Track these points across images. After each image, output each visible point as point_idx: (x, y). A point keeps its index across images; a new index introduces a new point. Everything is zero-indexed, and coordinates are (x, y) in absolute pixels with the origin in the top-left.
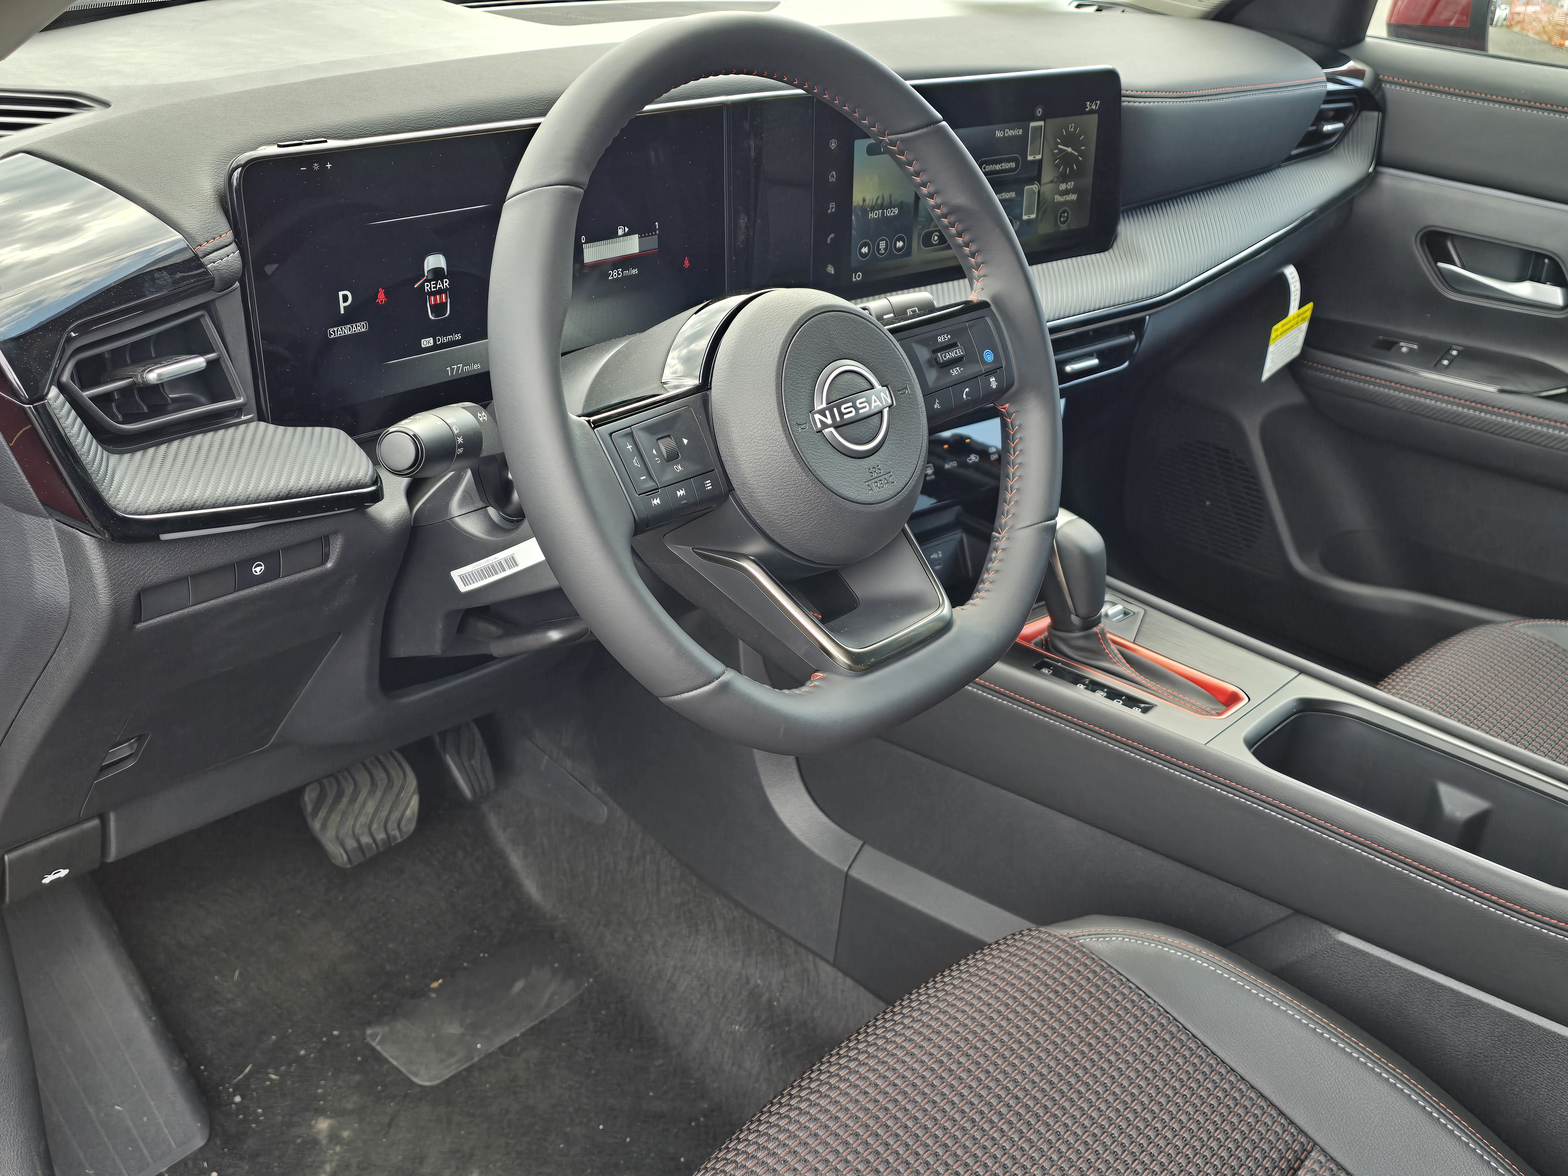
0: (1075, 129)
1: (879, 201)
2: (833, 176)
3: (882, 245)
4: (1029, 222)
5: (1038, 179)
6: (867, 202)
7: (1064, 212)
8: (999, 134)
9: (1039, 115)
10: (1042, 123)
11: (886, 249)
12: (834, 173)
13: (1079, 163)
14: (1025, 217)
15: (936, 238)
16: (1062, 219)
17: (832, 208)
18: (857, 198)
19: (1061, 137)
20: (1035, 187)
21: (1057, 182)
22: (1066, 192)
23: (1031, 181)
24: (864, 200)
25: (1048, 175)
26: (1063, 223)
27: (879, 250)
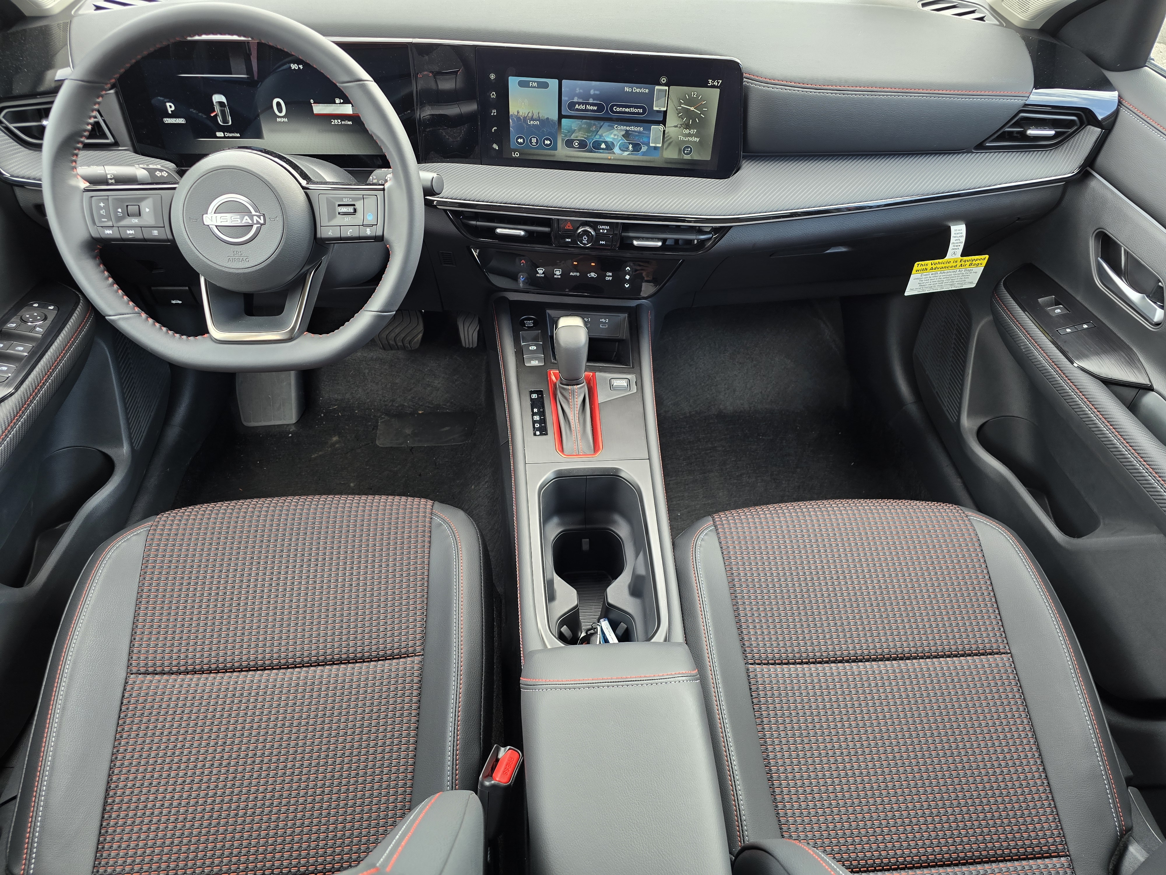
0: (698, 96)
1: (530, 115)
2: (493, 95)
3: (534, 140)
4: (655, 148)
5: (664, 122)
6: (521, 113)
7: (688, 147)
8: (627, 89)
9: (664, 82)
10: (667, 88)
11: (537, 143)
12: (494, 93)
13: (700, 118)
14: (651, 145)
15: (576, 144)
16: (686, 152)
17: (494, 113)
18: (513, 109)
19: (684, 99)
20: (661, 127)
21: (680, 128)
22: (689, 135)
23: (657, 123)
24: (518, 112)
25: (672, 120)
26: (687, 154)
27: (531, 143)
